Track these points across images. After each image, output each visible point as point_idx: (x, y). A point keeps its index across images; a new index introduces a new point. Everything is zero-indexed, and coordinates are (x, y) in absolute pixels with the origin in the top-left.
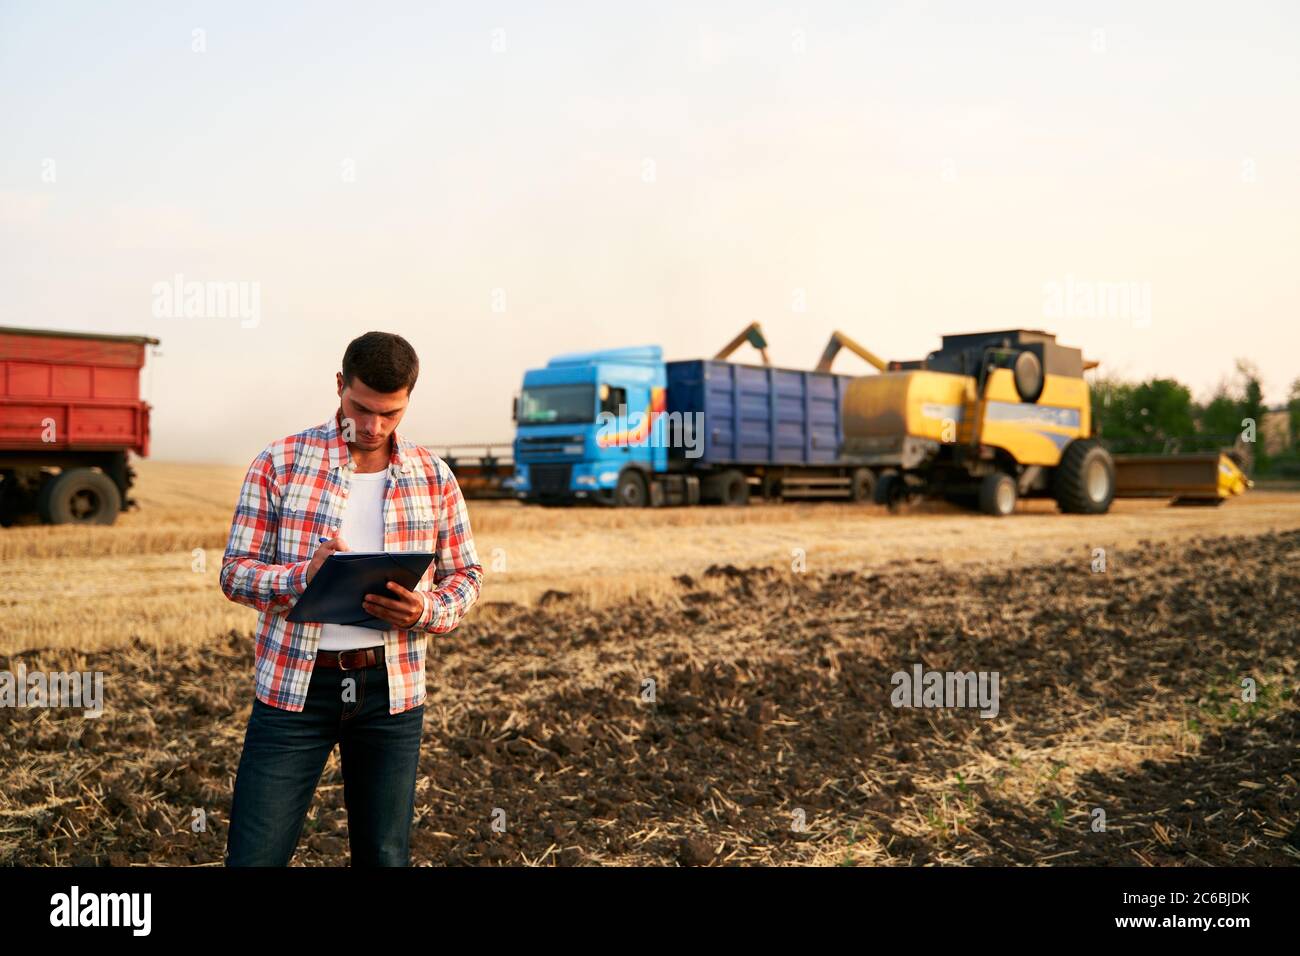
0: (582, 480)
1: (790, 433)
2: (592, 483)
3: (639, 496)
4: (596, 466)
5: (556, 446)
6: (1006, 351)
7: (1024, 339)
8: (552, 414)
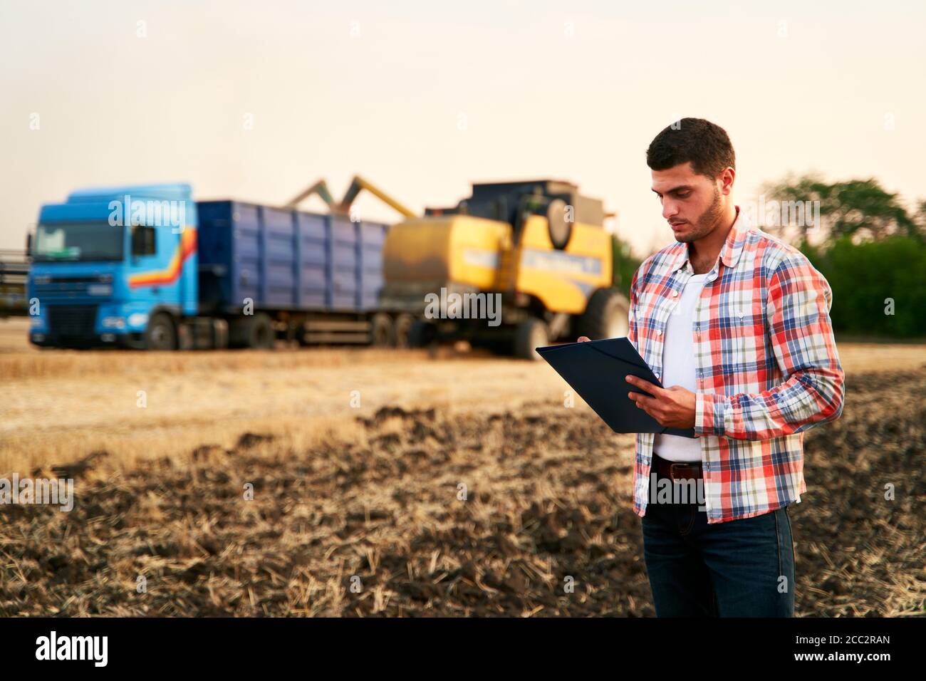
0: (109, 323)
1: (313, 277)
2: (120, 325)
3: (169, 340)
4: (126, 308)
5: (79, 285)
6: (537, 199)
7: (554, 189)
8: (75, 252)
